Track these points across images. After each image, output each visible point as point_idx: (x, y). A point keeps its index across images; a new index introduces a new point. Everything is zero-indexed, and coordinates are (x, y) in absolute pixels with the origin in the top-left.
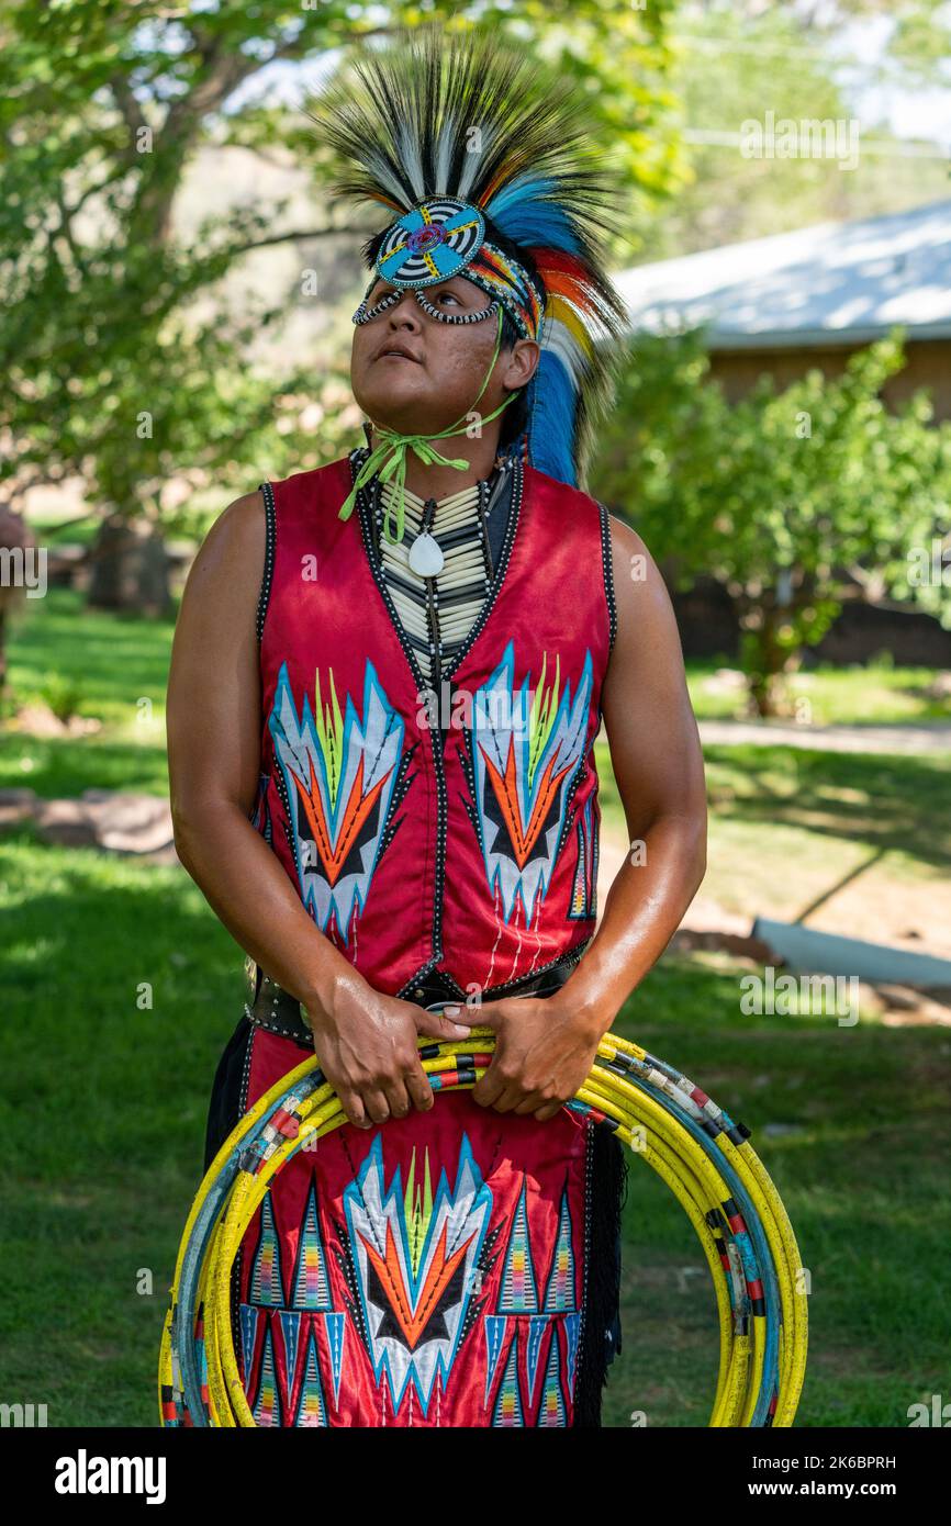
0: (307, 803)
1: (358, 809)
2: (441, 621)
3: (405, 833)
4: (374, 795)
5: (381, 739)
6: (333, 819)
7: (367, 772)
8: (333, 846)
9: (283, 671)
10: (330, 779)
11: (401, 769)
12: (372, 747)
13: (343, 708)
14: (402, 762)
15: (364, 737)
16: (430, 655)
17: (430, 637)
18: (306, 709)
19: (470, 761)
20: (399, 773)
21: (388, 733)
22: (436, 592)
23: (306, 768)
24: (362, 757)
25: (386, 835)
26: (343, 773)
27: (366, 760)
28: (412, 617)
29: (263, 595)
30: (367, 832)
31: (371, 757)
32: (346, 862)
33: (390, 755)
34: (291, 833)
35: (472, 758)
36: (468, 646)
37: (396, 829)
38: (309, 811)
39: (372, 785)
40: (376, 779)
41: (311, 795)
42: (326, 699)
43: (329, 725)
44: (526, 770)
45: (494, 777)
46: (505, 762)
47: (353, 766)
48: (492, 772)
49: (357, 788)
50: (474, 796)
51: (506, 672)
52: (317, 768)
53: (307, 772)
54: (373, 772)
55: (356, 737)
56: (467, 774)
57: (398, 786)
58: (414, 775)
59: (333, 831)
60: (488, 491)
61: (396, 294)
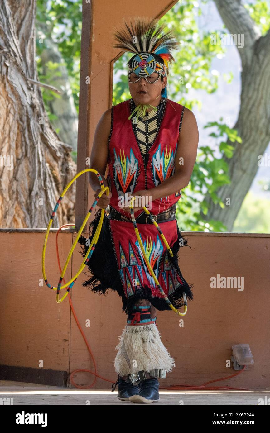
0: (119, 176)
1: (129, 179)
2: (149, 138)
3: (139, 184)
4: (133, 176)
5: (134, 164)
6: (124, 180)
7: (131, 171)
8: (125, 186)
9: (114, 149)
10: (124, 172)
11: (138, 170)
12: (132, 166)
13: (126, 158)
14: (138, 169)
15: (130, 164)
16: (146, 146)
17: (146, 142)
18: (119, 157)
19: (152, 169)
20: (138, 172)
21: (135, 163)
22: (148, 132)
23: (119, 169)
24: (130, 168)
25: (135, 184)
26: (126, 171)
27: (131, 169)
28: (141, 137)
29: (110, 133)
30: (131, 183)
31: (132, 168)
32: (127, 189)
33: (136, 168)
34: (115, 182)
35: (153, 168)
36: (153, 143)
37: (137, 183)
38: (119, 178)
39: (132, 174)
40: (133, 172)
41: (120, 175)
42: (123, 156)
43: (123, 161)
44: (164, 169)
45: (157, 172)
46: (159, 169)
47: (128, 170)
48: (157, 171)
49: (129, 174)
50: (153, 176)
51: (159, 151)
52: (121, 169)
53: (119, 170)
54: (132, 171)
55: (129, 164)
56: (152, 171)
57: (137, 174)
58: (141, 172)
59: (124, 183)
60: (159, 108)
61: (140, 78)
